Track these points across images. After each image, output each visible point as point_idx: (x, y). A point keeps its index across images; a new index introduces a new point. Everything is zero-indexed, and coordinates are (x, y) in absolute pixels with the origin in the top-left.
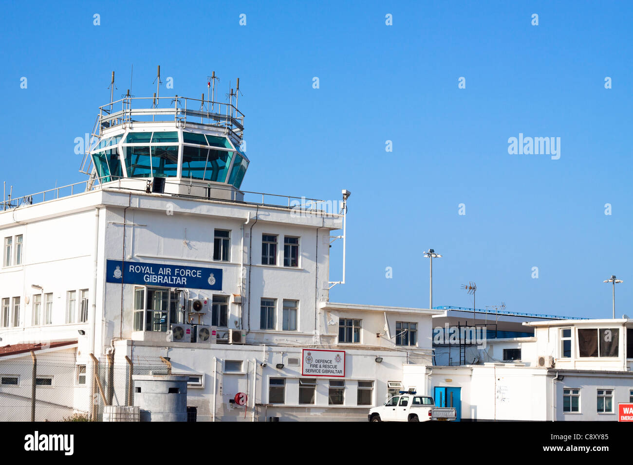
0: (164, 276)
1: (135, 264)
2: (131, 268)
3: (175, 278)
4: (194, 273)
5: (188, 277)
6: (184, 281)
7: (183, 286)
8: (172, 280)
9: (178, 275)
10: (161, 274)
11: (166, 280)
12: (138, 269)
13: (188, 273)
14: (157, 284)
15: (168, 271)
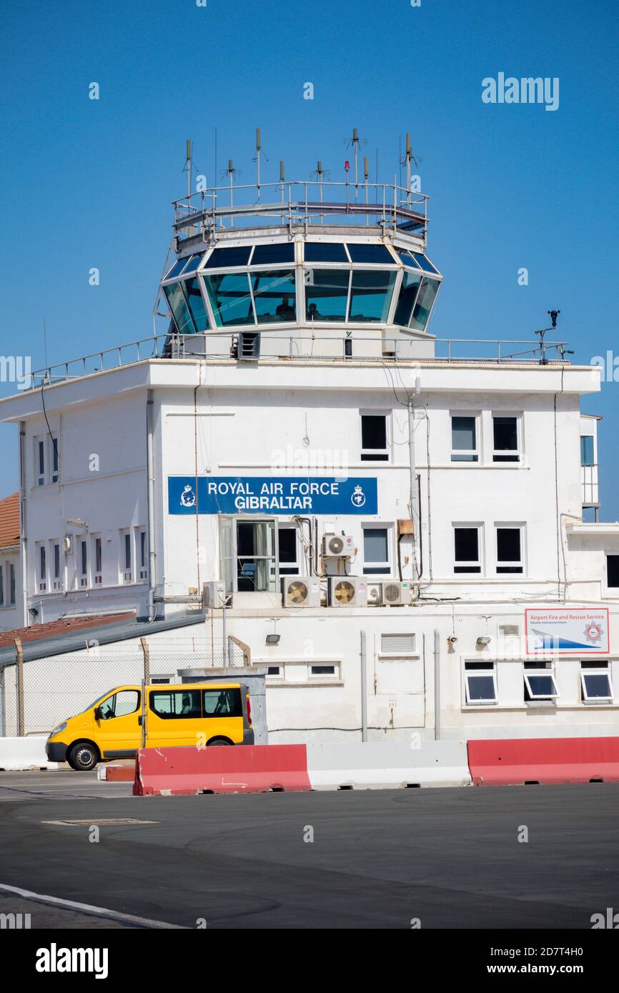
0: (270, 497)
1: (218, 480)
2: (211, 488)
3: (290, 499)
4: (326, 489)
5: (314, 496)
6: (308, 502)
7: (306, 511)
8: (286, 503)
9: (297, 493)
10: (265, 494)
11: (275, 503)
12: (223, 488)
13: (314, 488)
14: (259, 510)
15: (277, 487)
